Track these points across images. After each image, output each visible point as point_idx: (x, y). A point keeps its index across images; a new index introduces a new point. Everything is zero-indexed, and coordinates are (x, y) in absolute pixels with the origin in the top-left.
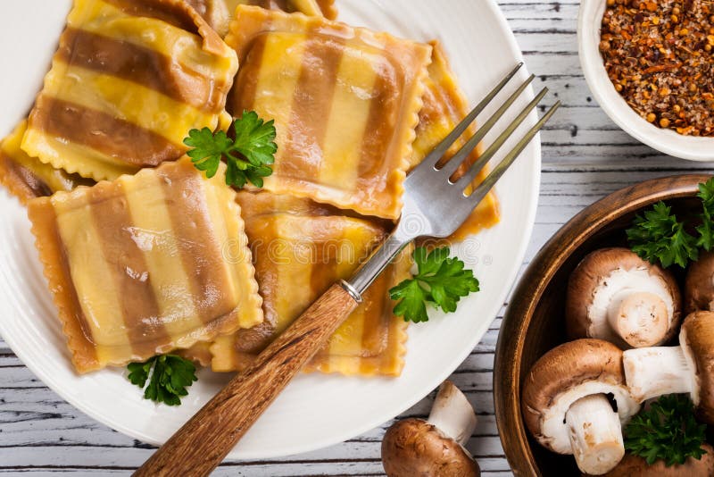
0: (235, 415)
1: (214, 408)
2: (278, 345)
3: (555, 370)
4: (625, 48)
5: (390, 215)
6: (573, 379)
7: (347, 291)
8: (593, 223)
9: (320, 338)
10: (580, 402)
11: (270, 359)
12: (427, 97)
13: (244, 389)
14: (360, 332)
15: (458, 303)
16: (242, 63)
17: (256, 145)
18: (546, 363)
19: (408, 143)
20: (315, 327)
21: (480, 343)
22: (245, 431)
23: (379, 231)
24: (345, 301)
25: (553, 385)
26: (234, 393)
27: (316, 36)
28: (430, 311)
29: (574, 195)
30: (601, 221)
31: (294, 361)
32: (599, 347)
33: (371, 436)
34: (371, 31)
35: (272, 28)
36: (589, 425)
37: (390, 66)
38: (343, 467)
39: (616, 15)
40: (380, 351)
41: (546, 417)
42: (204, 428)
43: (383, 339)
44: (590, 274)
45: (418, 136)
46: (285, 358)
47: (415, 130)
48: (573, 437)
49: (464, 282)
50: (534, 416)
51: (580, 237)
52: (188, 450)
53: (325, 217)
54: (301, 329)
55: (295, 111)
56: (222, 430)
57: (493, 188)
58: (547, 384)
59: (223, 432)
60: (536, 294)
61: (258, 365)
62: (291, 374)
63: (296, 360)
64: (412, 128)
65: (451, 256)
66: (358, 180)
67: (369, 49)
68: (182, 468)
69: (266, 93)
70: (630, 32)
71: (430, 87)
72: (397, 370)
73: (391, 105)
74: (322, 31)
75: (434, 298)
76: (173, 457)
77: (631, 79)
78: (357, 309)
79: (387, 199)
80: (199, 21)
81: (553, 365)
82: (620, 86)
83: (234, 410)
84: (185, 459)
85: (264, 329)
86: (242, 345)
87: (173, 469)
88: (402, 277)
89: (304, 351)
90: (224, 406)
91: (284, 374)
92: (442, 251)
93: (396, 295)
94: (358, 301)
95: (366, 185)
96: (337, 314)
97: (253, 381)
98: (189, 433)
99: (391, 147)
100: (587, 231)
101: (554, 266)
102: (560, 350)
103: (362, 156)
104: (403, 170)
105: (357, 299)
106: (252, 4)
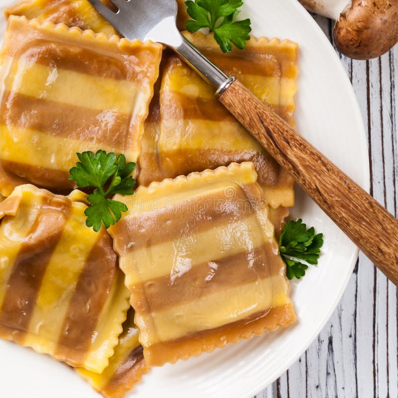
0: (334, 186)
1: (328, 204)
2: (273, 149)
5: (158, 52)
7: (226, 89)
9: (266, 113)
11: (285, 156)
12: (55, 20)
13: (312, 178)
14: (259, 79)
16: (26, 181)
17: (99, 168)
19: (95, 36)
20: (257, 116)
22: (347, 177)
23: (172, 61)
24: (234, 91)
26: (315, 187)
27: (2, 117)
28: (241, 17)
31: (287, 135)
33: (347, 70)
37: (29, 52)
38: (373, 93)
40: (275, 61)
42: (346, 213)
43: (265, 58)
45: (89, 27)
46: (284, 143)
47: (84, 30)
52: (364, 227)
53: (161, 108)
54: (258, 129)
55: (68, 135)
56: (347, 198)
59: (349, 196)
61: (290, 166)
62: (298, 138)
63: (285, 133)
64: (82, 33)
66: (128, 79)
67: (13, 70)
68: (380, 232)
69: (53, 161)
71: (46, 17)
72: (293, 46)
73: (62, 51)
75: (229, 14)
76: (370, 240)
78: (240, 81)
79: (146, 56)
83: (330, 187)
84: (372, 229)
85: (258, 161)
86: (271, 180)
87: (381, 240)
88: (212, 41)
89: (278, 126)
90: (326, 195)
91: (298, 144)
92: (189, 7)
93: (227, 47)
94: (234, 80)
95: (132, 73)
96: (245, 98)
97: (304, 170)
98: (349, 226)
99: (99, 51)
103: (110, 77)
104: (119, 41)
105: (232, 80)
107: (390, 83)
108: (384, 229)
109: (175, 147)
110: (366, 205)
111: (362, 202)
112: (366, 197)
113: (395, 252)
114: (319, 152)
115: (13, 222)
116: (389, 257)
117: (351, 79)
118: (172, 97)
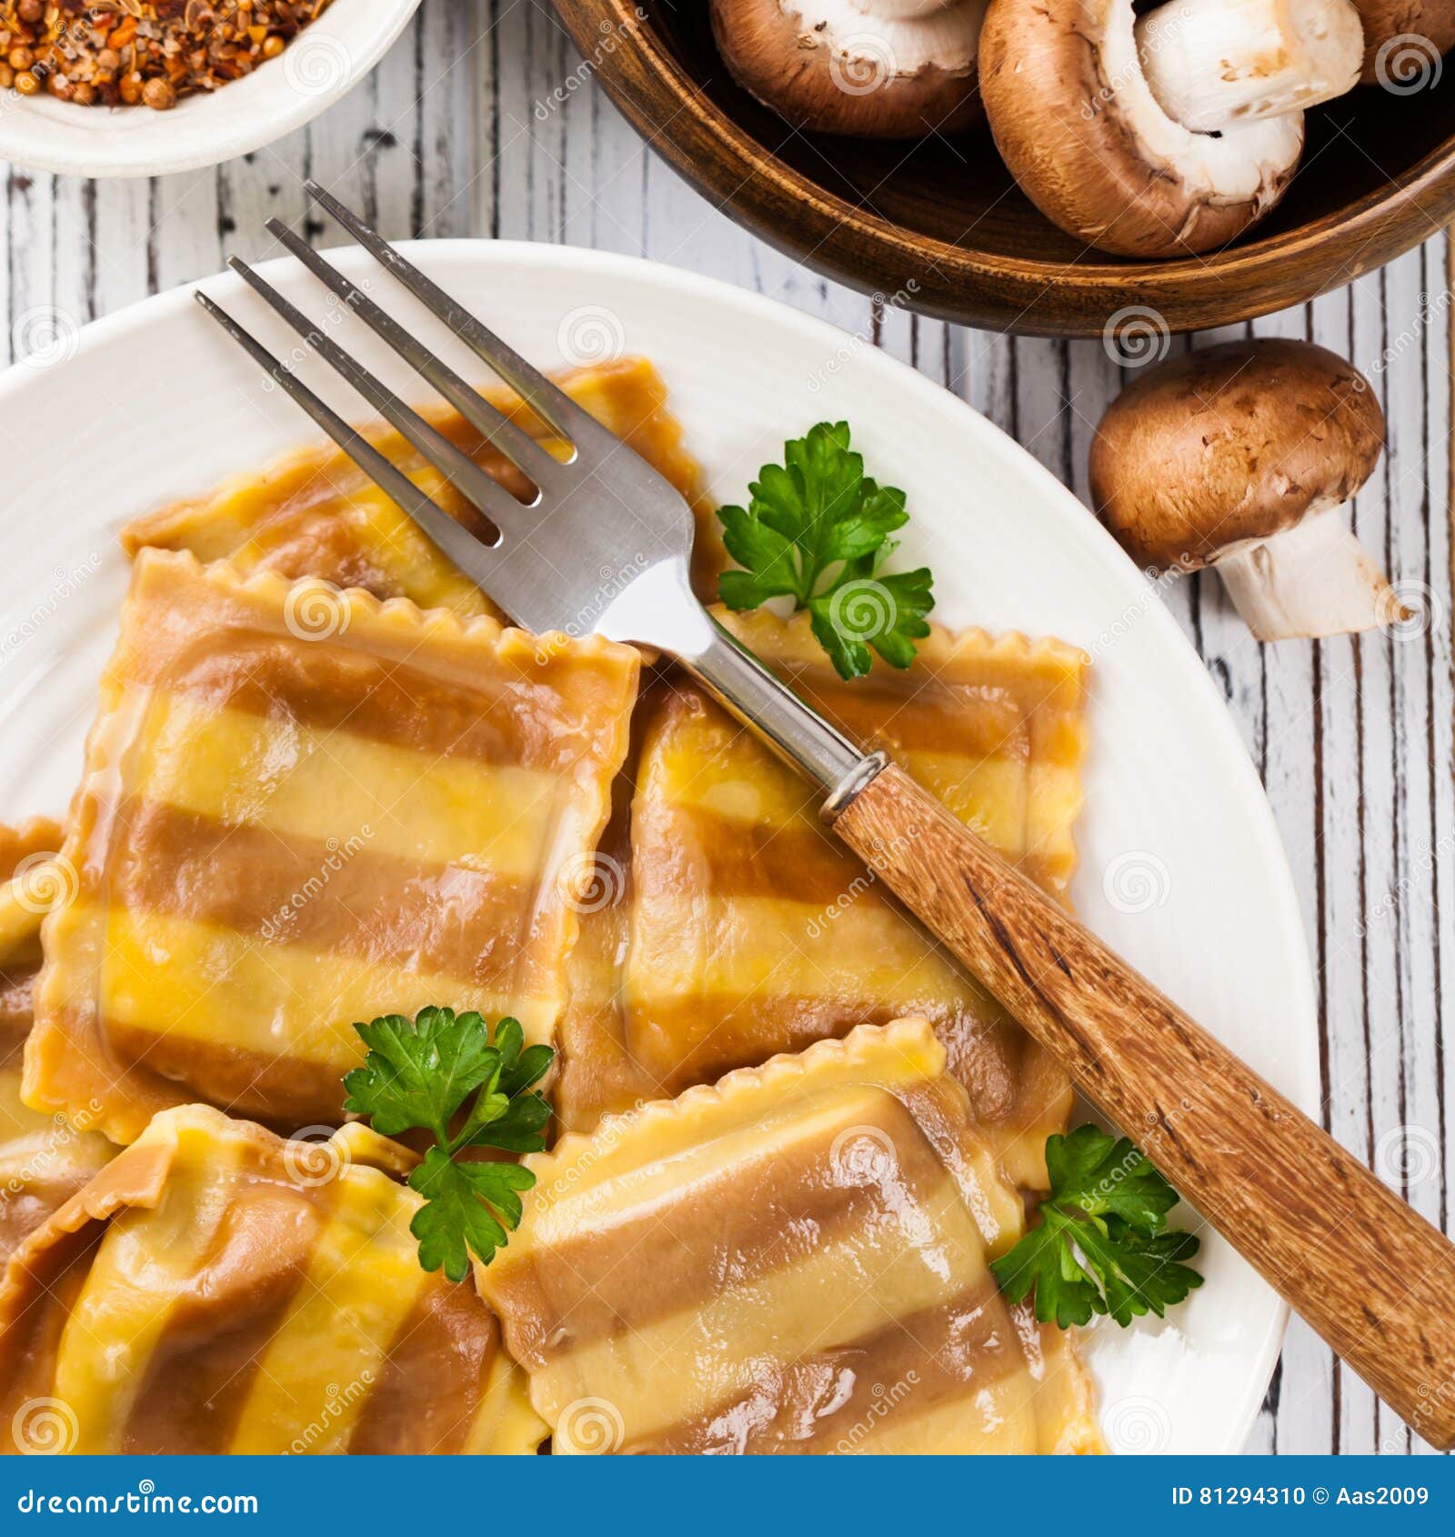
0: (1216, 1108)
1: (1196, 1167)
2: (1015, 989)
3: (1074, 167)
4: (159, 35)
5: (627, 676)
6: (1101, 117)
7: (857, 795)
8: (649, 67)
9: (992, 870)
10: (1162, 94)
11: (1054, 1011)
12: (288, 564)
13: (1144, 1083)
14: (957, 765)
15: (881, 482)
16: (189, 1093)
17: (432, 1067)
18: (1053, 192)
19: (422, 620)
20: (962, 881)
21: (988, 415)
22: (1258, 1081)
23: (673, 705)
24: (886, 800)
25: (1116, 173)
26: (1154, 1113)
27: (112, 881)
28: (901, 563)
29: (564, 143)
30: (644, 45)
31: (1060, 944)
32: (1004, 43)
33: (1251, 739)
34: (96, 723)
35: (88, 1006)
36: (1226, 66)
37: (203, 670)
38: (1337, 816)
39: (67, 65)
40: (1013, 707)
41: (1205, 186)
42: (1256, 1196)
43: (981, 699)
44: (791, 73)
45: (400, 590)
46: (1052, 967)
47: (383, 600)
48: (1261, 110)
49: (821, 466)
50: (1206, 222)
51: (689, 102)
52: (1316, 1241)
53: (635, 860)
54: (966, 923)
55: (329, 946)
56: (1259, 1145)
57: (549, 378)
58: (1114, 186)
59: (1265, 1141)
60: (856, 224)
61: (1073, 1044)
62: (1095, 951)
63: (1055, 936)
64: (377, 609)
65: (744, 500)
66: (527, 764)
67: (151, 727)
68: (1370, 1257)
69: (277, 1028)
70: (115, 23)
71: (259, 556)
72: (1070, 661)
73: (310, 670)
74: (98, 862)
75: (864, 551)
76: (1339, 1284)
77: (246, 12)
78: (900, 766)
79: (585, 688)
80: (69, 1218)
81: (1061, 171)
82: (270, 44)
83: (1203, 1111)
84: (1344, 1249)
85: (950, 1039)
86: (993, 1102)
87: (1375, 1285)
88: (804, 639)
89: (1030, 915)
90: (1190, 1139)
91: (1095, 971)
92: (728, 526)
93: (855, 660)
94: (883, 763)
95: (541, 743)
96: (923, 821)
97: (1119, 1057)
98: (1267, 1239)
99: (434, 670)
100: (673, 83)
101: (774, 175)
102: (1014, 154)
103: (466, 753)
104: (499, 637)
105: (877, 765)
106: (20, 1063)
107: (1391, 783)
108: (1383, 1248)
109: (681, 989)
110: (1323, 1169)
111: (1308, 1161)
112: (1322, 1146)
113: (1420, 1324)
114: (1164, 998)
115: (144, 1227)
116: (1400, 1338)
117: (1263, 769)
118: (674, 821)
